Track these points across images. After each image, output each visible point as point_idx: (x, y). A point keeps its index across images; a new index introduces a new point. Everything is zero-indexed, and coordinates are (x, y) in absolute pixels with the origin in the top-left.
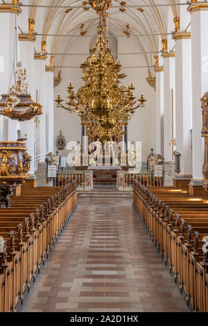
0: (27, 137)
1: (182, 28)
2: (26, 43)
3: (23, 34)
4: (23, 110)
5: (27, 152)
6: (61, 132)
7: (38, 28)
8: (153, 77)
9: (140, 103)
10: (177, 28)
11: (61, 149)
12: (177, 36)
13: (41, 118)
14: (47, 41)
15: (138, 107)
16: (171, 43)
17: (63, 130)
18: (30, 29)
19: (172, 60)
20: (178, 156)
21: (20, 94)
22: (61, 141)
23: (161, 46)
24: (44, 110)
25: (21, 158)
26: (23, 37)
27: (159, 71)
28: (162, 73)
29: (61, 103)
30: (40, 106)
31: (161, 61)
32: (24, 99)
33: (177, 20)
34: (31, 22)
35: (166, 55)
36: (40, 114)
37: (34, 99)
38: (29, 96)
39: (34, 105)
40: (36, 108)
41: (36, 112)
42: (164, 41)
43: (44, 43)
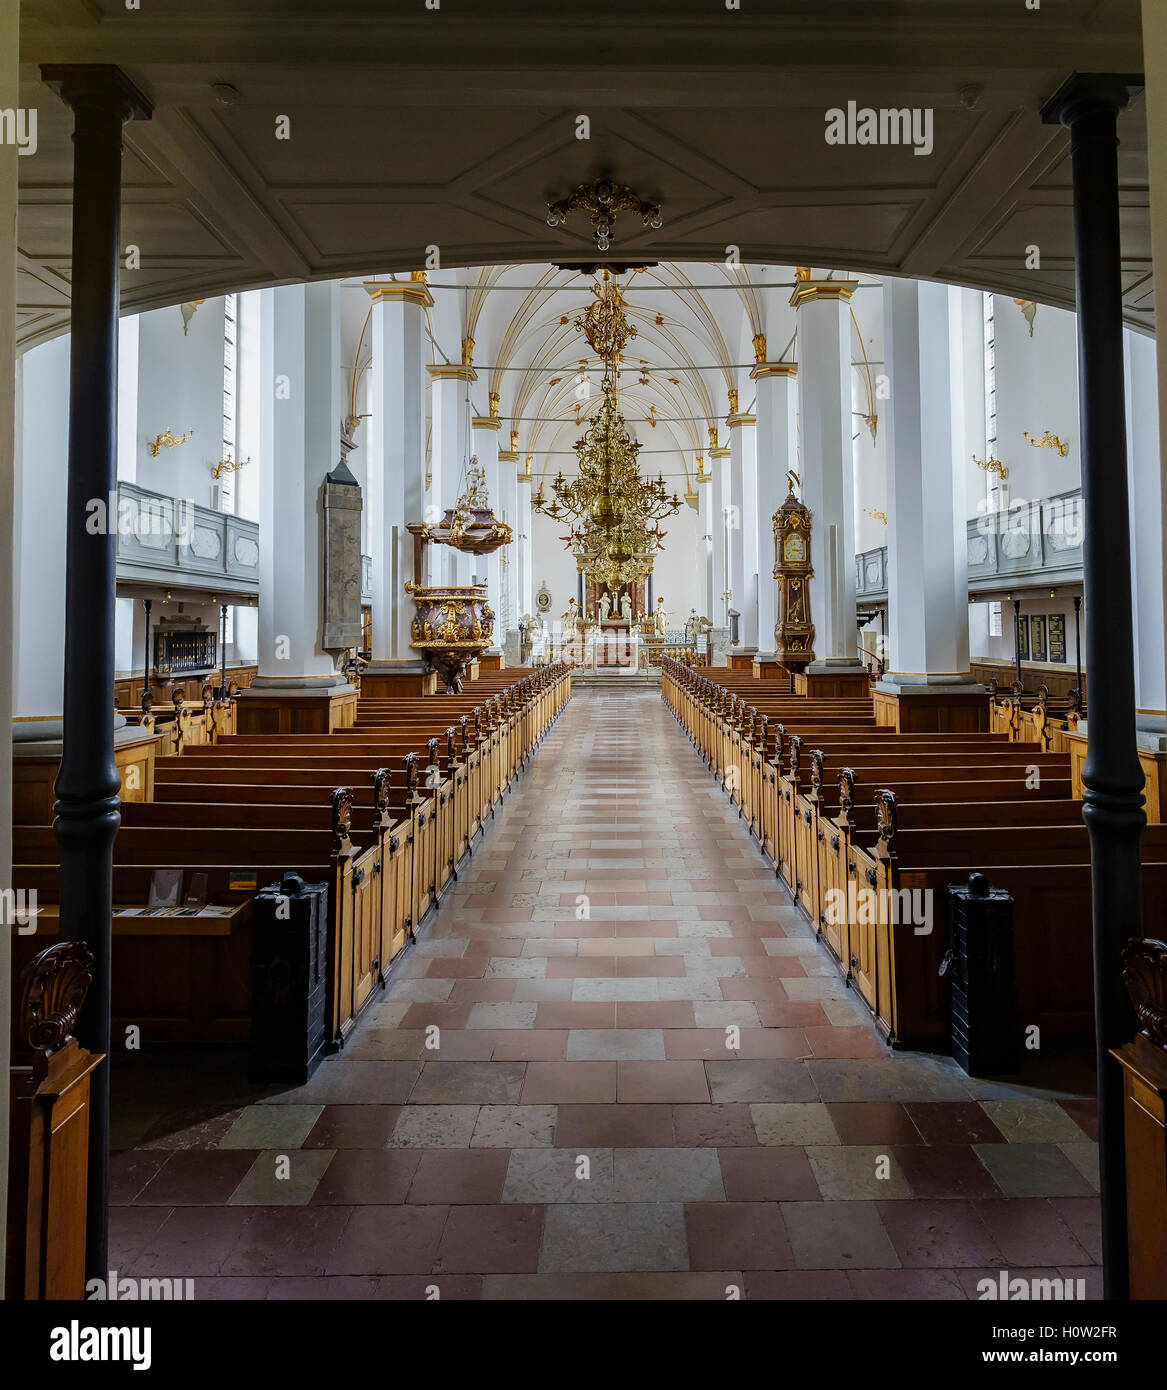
0: (489, 583)
1: (742, 409)
2: (485, 431)
3: (479, 417)
4: (481, 535)
5: (489, 604)
6: (544, 582)
7: (504, 408)
8: (694, 492)
9: (672, 507)
10: (734, 408)
11: (544, 610)
12: (734, 422)
13: (511, 549)
14: (519, 431)
15: (669, 514)
16: (725, 434)
17: (546, 580)
18: (491, 410)
19: (726, 463)
20: (735, 617)
21: (475, 508)
22: (544, 598)
23: (707, 441)
24: (514, 536)
25: (478, 613)
26: (480, 422)
27: (704, 481)
28: (709, 486)
29: (542, 506)
30: (508, 529)
31: (708, 466)
32: (481, 516)
33: (733, 394)
34: (494, 397)
35: (716, 453)
36: (509, 542)
37: (498, 517)
38: (489, 513)
39: (499, 526)
40: (502, 531)
41: (503, 537)
42: (713, 432)
43: (514, 434)
